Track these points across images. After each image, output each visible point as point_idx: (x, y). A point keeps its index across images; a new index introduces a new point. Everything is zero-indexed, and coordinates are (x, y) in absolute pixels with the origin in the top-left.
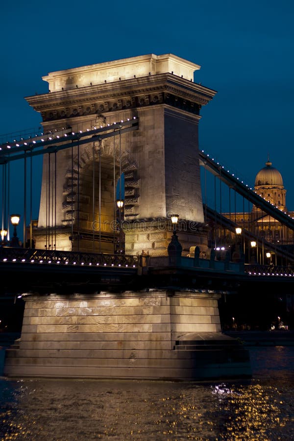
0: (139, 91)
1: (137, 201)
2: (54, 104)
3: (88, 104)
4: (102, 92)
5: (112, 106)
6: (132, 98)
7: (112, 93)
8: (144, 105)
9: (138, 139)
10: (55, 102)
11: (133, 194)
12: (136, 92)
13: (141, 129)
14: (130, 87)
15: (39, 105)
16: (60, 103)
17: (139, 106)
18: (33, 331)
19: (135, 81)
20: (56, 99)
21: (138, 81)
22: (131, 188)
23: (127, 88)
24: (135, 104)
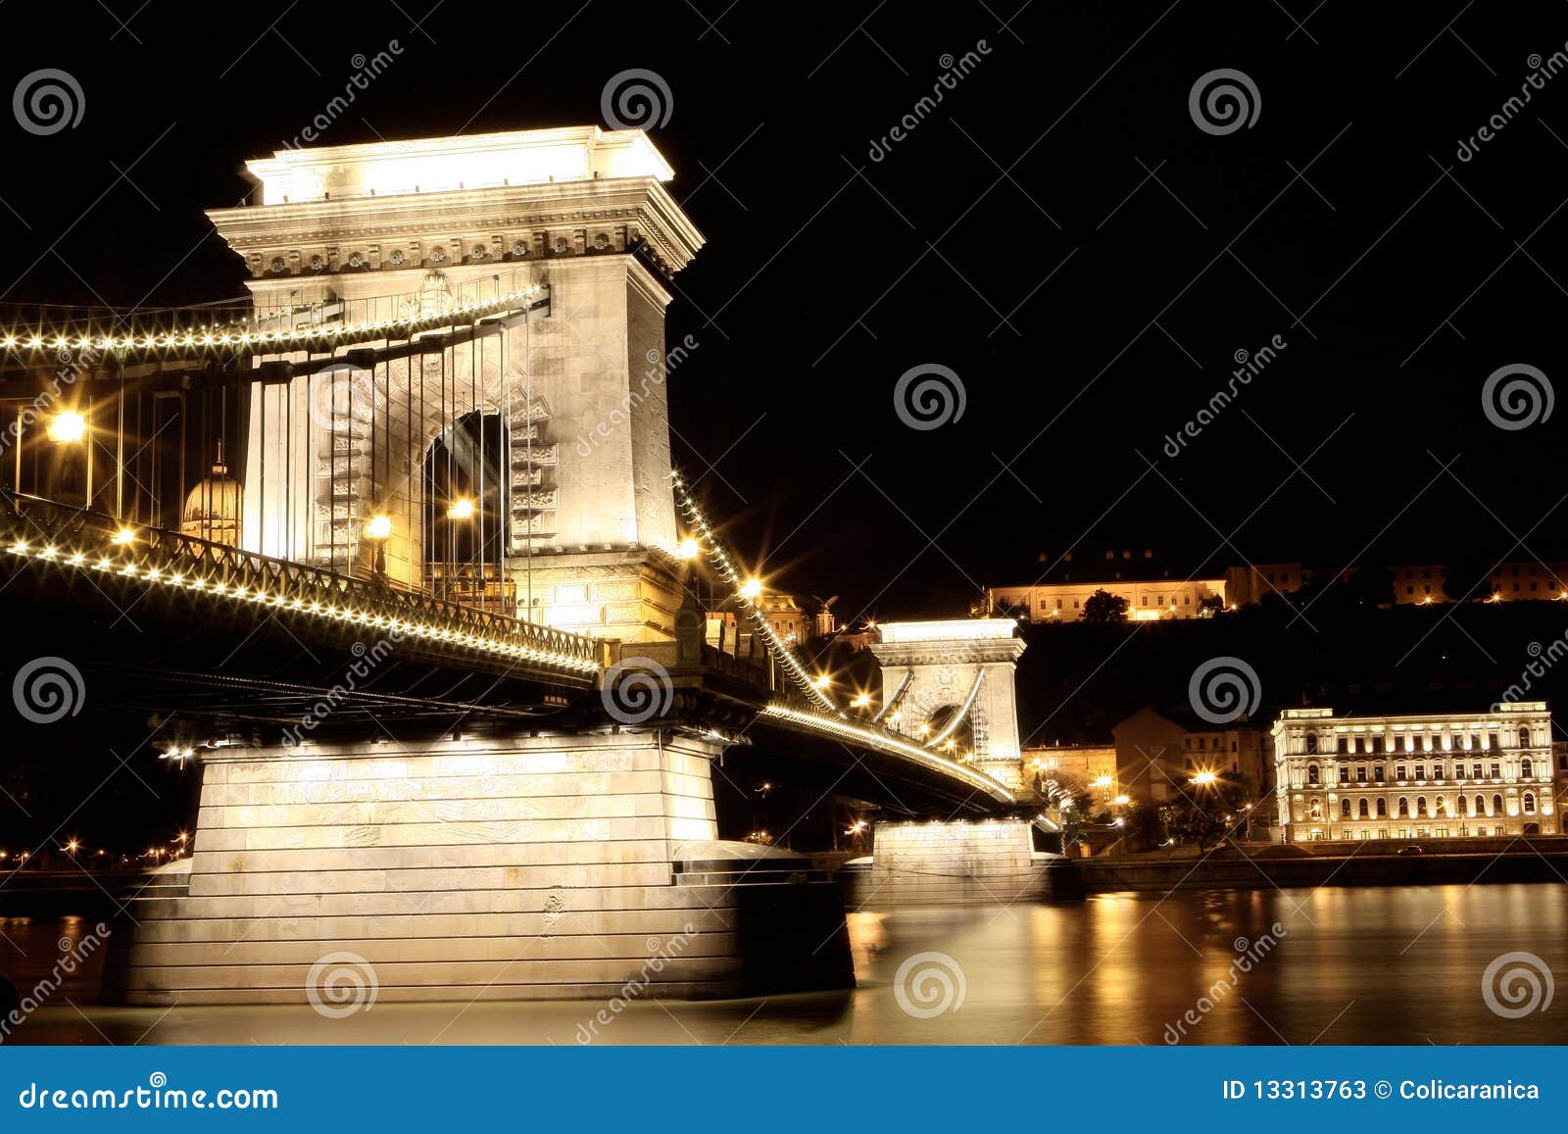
0: (561, 217)
1: (550, 501)
2: (295, 236)
3: (400, 242)
4: (449, 211)
5: (470, 253)
6: (536, 234)
7: (479, 218)
8: (568, 254)
9: (548, 340)
10: (299, 230)
11: (538, 481)
12: (550, 218)
13: (558, 314)
14: (538, 205)
15: (248, 234)
16: (316, 234)
17: (550, 254)
18: (233, 843)
19: (553, 191)
20: (305, 222)
21: (561, 190)
22: (535, 467)
23: (527, 205)
24: (543, 250)
